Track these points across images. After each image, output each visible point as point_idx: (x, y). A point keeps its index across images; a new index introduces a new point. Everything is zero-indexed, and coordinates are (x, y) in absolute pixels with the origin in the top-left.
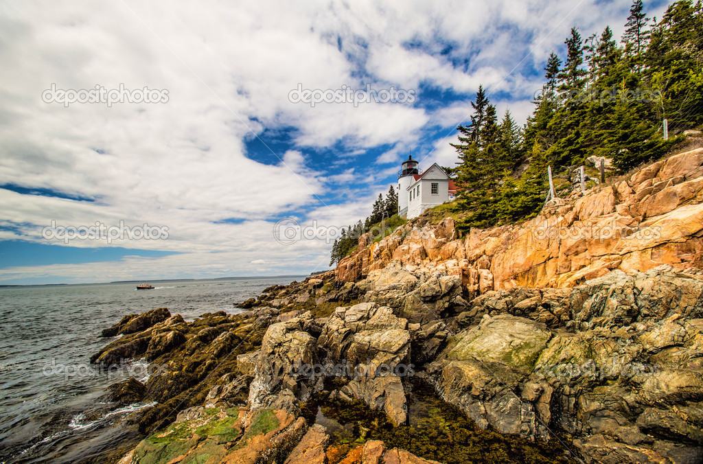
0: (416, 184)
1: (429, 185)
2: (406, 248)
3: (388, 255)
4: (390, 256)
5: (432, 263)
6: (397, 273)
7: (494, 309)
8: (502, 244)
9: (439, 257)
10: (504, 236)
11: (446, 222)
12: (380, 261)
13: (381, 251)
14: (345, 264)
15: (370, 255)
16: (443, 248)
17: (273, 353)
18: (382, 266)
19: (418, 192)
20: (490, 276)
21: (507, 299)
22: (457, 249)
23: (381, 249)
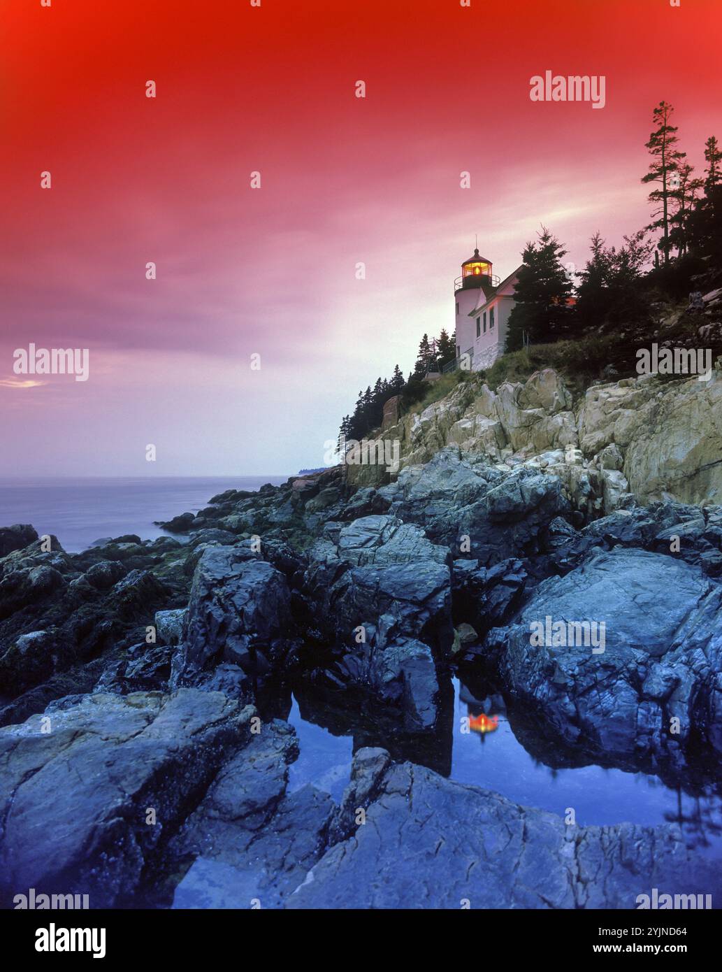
0: (489, 303)
2: (468, 425)
3: (436, 438)
4: (441, 442)
5: (517, 456)
6: (451, 472)
7: (619, 541)
8: (644, 422)
9: (530, 446)
10: (648, 407)
11: (542, 377)
12: (421, 451)
13: (424, 431)
16: (536, 427)
17: (209, 597)
18: (427, 458)
19: (492, 319)
20: (624, 484)
21: (643, 523)
22: (562, 429)
23: (425, 427)
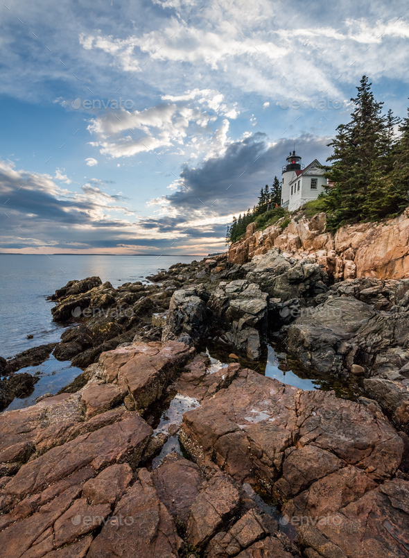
0: (298, 178)
1: (309, 180)
2: (284, 237)
3: (269, 243)
4: (271, 244)
5: (305, 252)
6: (275, 259)
8: (366, 239)
9: (312, 247)
10: (369, 231)
11: (320, 216)
12: (262, 248)
13: (264, 239)
14: (235, 248)
15: (255, 242)
16: (315, 239)
17: (177, 309)
18: (265, 251)
19: (299, 187)
20: (354, 267)
21: (356, 286)
22: (327, 241)
23: (265, 237)
